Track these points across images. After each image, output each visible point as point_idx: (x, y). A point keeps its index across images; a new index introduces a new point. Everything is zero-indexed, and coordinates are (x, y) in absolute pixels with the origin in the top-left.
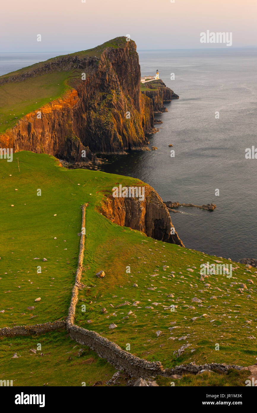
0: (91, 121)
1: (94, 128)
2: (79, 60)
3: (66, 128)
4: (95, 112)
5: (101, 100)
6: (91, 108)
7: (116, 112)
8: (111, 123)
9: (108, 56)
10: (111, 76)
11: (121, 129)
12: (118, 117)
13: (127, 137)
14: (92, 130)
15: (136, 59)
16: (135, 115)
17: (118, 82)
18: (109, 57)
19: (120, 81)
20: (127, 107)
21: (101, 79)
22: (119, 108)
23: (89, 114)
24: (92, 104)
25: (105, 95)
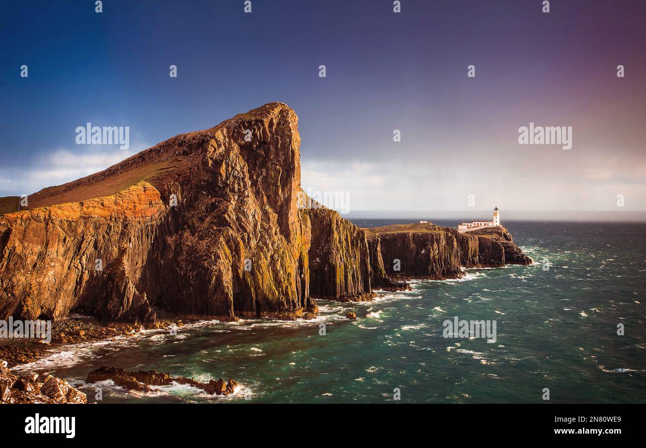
0: (181, 250)
1: (184, 266)
2: (186, 141)
3: (111, 254)
4: (193, 234)
5: (207, 211)
6: (186, 226)
7: (232, 236)
8: (215, 256)
9: (234, 132)
10: (233, 168)
11: (239, 271)
12: (237, 245)
13: (252, 290)
14: (181, 268)
15: (288, 140)
16: (276, 245)
17: (247, 179)
18: (235, 134)
19: (251, 178)
20: (259, 226)
21: (212, 172)
22: (240, 229)
23: (181, 236)
24: (188, 219)
25: (216, 202)
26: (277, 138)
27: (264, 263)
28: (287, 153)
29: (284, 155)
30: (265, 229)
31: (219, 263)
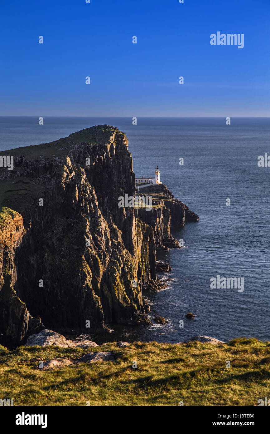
2: (27, 163)
4: (53, 254)
5: (64, 232)
6: (45, 246)
7: (91, 254)
8: (81, 274)
9: (79, 157)
10: (84, 191)
11: (98, 284)
12: (96, 263)
13: (110, 300)
16: (125, 259)
17: (96, 202)
19: (98, 199)
20: (110, 244)
22: (96, 247)
23: (42, 256)
24: (47, 239)
25: (71, 223)
26: (118, 162)
27: (118, 275)
28: (129, 176)
29: (125, 177)
30: (115, 245)
31: (87, 281)
